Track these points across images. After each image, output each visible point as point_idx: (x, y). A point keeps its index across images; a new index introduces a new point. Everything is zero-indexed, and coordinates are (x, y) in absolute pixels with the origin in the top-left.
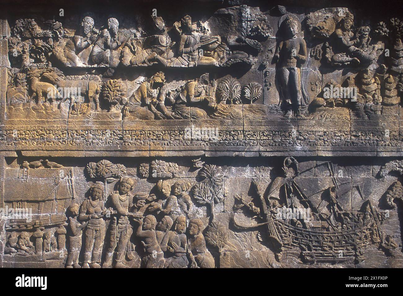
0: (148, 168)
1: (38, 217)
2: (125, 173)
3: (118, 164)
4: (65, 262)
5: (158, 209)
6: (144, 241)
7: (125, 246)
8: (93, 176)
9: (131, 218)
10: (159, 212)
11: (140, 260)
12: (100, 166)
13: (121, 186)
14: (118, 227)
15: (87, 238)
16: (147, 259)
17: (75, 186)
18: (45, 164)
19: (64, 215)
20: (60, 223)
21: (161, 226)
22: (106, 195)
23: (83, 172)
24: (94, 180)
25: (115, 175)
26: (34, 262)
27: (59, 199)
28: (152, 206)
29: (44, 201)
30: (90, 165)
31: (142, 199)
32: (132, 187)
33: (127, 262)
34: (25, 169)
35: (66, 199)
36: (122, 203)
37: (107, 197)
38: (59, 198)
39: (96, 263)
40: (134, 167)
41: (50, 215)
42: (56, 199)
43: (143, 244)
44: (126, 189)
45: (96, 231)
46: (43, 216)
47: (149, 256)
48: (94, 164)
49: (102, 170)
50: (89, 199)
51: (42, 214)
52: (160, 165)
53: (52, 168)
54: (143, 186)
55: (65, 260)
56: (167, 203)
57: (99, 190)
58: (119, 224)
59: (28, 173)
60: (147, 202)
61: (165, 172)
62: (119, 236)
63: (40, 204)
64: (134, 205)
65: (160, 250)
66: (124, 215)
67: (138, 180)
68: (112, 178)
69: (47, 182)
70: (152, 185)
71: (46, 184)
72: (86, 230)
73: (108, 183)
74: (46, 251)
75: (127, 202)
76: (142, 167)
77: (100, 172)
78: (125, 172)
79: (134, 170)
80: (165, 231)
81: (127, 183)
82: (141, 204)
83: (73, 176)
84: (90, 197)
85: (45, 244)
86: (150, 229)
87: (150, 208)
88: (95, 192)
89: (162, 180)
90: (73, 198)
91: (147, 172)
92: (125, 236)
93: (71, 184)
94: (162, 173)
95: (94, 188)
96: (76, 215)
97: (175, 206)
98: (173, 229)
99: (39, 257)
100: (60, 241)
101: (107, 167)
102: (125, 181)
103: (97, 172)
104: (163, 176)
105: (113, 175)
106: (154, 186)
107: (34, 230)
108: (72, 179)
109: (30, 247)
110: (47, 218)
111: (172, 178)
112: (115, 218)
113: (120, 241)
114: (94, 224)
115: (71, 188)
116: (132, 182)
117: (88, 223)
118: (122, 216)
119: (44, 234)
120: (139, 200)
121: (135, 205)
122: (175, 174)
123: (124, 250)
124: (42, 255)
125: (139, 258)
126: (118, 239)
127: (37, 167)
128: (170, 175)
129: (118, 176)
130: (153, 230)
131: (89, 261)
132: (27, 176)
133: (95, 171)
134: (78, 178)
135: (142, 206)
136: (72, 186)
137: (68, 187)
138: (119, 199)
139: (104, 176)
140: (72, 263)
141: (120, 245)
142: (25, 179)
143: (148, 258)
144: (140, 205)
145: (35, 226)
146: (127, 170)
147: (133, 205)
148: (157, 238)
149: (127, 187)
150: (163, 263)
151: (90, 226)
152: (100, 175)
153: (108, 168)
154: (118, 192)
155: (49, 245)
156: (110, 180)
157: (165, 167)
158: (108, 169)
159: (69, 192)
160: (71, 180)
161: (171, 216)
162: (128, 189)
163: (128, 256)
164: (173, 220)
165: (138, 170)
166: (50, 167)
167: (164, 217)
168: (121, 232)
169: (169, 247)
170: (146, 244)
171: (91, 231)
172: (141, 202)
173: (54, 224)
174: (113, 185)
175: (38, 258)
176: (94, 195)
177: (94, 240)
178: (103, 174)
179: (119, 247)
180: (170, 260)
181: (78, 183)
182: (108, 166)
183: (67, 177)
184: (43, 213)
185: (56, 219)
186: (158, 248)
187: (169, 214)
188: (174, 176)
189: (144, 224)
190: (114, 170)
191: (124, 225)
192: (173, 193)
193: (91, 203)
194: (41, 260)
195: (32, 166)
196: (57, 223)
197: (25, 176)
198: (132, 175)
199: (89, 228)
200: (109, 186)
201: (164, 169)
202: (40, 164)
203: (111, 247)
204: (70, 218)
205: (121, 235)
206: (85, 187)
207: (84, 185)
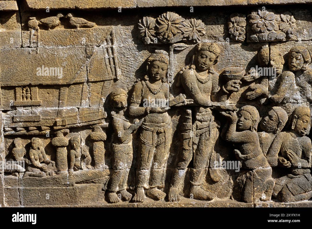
0: (244, 24)
1: (59, 113)
2: (204, 35)
3: (192, 20)
4: (106, 188)
5: (263, 95)
6: (239, 150)
7: (206, 159)
8: (149, 42)
9: (216, 111)
10: (263, 101)
11: (232, 182)
12: (162, 23)
13: (200, 57)
14: (195, 126)
15: (143, 145)
16: (245, 180)
17: (118, 59)
18: (66, 23)
19: (102, 108)
20: (96, 122)
21: (268, 124)
22: (172, 73)
23: (130, 34)
24: (152, 48)
25: (188, 38)
26: (57, 187)
27: (92, 82)
28: (253, 90)
29: (68, 85)
30: (145, 23)
31: (235, 78)
32: (217, 57)
33: (210, 186)
34: (33, 32)
35: (103, 81)
36: (202, 85)
37: (173, 77)
38: (93, 80)
39: (156, 189)
40: (218, 24)
41: (78, 108)
42: (88, 82)
43: (238, 154)
44: (208, 62)
45: (158, 133)
46: (68, 111)
47: (248, 175)
48: (151, 20)
49: (167, 30)
50: (145, 80)
51: (65, 108)
52: (265, 19)
53: (79, 29)
54: (235, 57)
55: (105, 184)
56: (278, 84)
57: (163, 64)
58: (197, 122)
59: (37, 38)
60: (244, 83)
61: (273, 31)
62: (197, 142)
63: (62, 91)
64: (221, 89)
65: (267, 164)
66: (205, 107)
67: (225, 47)
68: (182, 44)
69: (71, 52)
70: (250, 55)
71: (71, 57)
72: (142, 132)
73: (176, 52)
74: (74, 169)
75: (209, 84)
76: (233, 23)
77: (162, 34)
78: (204, 32)
79: (219, 29)
80: (274, 132)
81: (211, 52)
82: (235, 87)
83: (115, 42)
84: (146, 77)
85: (73, 157)
86: (250, 129)
87: (249, 93)
88: (155, 67)
89: (267, 46)
90: (116, 80)
91: (243, 31)
92: (207, 142)
93: (112, 56)
94: (268, 32)
95: (153, 61)
96: (122, 108)
97: (293, 90)
98: (288, 128)
99: (64, 178)
100: (96, 153)
101: (176, 24)
102: (206, 47)
103: (157, 34)
104: (271, 39)
105: (184, 38)
106: (254, 55)
107: (53, 134)
108: (114, 46)
109: (47, 163)
110: (74, 114)
111: (285, 42)
112: (190, 111)
113: (198, 149)
114: (155, 122)
115: (112, 63)
116: (218, 50)
117: (145, 121)
118: (201, 109)
119: (70, 141)
120: (231, 79)
121: (224, 89)
122: (291, 34)
123: (205, 166)
124: (70, 176)
125: (229, 179)
126: (195, 147)
127: (53, 27)
128: (282, 36)
129: (193, 40)
130: (254, 131)
131: (146, 186)
132: (37, 43)
133: (153, 32)
134: (122, 45)
135: (236, 89)
136: (113, 59)
137: (107, 61)
138: (196, 79)
139: (169, 41)
140: (117, 189)
141: (199, 158)
142: (35, 49)
143: (247, 177)
144: (233, 89)
145: (55, 128)
146: (207, 30)
147: (219, 88)
148: (261, 143)
149: (210, 59)
150: (272, 185)
151: (149, 126)
152: (164, 38)
153: (177, 26)
154: (193, 66)
155: (79, 158)
156: (179, 47)
157: (273, 23)
158: (177, 28)
159: (109, 69)
160: (112, 48)
161: (285, 106)
162: (211, 61)
163: (212, 176)
164: (288, 113)
165: (227, 29)
166: (75, 27)
167: (272, 109)
168: (201, 135)
169: (281, 158)
170: (242, 153)
171: (150, 133)
172: (235, 83)
173: (86, 124)
174: (183, 56)
175: (62, 180)
176: (155, 73)
177: (155, 149)
178: (168, 37)
179: (196, 159)
180: (284, 180)
181: (123, 54)
182: (176, 22)
183: (106, 44)
184: (67, 105)
185: (89, 116)
186: (263, 160)
187: (282, 104)
188: (288, 38)
189: (239, 121)
190: (186, 30)
191: (205, 123)
192: (288, 66)
193: (148, 87)
194: (68, 183)
195: (44, 26)
196: (90, 123)
197: (34, 43)
198: (215, 37)
199: (147, 130)
200: (177, 57)
201: (273, 26)
202: (58, 21)
203: (184, 160)
204: (113, 113)
205: (200, 139)
206: (136, 60)
207: (134, 57)
